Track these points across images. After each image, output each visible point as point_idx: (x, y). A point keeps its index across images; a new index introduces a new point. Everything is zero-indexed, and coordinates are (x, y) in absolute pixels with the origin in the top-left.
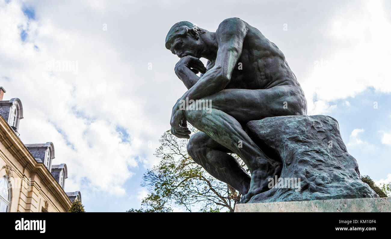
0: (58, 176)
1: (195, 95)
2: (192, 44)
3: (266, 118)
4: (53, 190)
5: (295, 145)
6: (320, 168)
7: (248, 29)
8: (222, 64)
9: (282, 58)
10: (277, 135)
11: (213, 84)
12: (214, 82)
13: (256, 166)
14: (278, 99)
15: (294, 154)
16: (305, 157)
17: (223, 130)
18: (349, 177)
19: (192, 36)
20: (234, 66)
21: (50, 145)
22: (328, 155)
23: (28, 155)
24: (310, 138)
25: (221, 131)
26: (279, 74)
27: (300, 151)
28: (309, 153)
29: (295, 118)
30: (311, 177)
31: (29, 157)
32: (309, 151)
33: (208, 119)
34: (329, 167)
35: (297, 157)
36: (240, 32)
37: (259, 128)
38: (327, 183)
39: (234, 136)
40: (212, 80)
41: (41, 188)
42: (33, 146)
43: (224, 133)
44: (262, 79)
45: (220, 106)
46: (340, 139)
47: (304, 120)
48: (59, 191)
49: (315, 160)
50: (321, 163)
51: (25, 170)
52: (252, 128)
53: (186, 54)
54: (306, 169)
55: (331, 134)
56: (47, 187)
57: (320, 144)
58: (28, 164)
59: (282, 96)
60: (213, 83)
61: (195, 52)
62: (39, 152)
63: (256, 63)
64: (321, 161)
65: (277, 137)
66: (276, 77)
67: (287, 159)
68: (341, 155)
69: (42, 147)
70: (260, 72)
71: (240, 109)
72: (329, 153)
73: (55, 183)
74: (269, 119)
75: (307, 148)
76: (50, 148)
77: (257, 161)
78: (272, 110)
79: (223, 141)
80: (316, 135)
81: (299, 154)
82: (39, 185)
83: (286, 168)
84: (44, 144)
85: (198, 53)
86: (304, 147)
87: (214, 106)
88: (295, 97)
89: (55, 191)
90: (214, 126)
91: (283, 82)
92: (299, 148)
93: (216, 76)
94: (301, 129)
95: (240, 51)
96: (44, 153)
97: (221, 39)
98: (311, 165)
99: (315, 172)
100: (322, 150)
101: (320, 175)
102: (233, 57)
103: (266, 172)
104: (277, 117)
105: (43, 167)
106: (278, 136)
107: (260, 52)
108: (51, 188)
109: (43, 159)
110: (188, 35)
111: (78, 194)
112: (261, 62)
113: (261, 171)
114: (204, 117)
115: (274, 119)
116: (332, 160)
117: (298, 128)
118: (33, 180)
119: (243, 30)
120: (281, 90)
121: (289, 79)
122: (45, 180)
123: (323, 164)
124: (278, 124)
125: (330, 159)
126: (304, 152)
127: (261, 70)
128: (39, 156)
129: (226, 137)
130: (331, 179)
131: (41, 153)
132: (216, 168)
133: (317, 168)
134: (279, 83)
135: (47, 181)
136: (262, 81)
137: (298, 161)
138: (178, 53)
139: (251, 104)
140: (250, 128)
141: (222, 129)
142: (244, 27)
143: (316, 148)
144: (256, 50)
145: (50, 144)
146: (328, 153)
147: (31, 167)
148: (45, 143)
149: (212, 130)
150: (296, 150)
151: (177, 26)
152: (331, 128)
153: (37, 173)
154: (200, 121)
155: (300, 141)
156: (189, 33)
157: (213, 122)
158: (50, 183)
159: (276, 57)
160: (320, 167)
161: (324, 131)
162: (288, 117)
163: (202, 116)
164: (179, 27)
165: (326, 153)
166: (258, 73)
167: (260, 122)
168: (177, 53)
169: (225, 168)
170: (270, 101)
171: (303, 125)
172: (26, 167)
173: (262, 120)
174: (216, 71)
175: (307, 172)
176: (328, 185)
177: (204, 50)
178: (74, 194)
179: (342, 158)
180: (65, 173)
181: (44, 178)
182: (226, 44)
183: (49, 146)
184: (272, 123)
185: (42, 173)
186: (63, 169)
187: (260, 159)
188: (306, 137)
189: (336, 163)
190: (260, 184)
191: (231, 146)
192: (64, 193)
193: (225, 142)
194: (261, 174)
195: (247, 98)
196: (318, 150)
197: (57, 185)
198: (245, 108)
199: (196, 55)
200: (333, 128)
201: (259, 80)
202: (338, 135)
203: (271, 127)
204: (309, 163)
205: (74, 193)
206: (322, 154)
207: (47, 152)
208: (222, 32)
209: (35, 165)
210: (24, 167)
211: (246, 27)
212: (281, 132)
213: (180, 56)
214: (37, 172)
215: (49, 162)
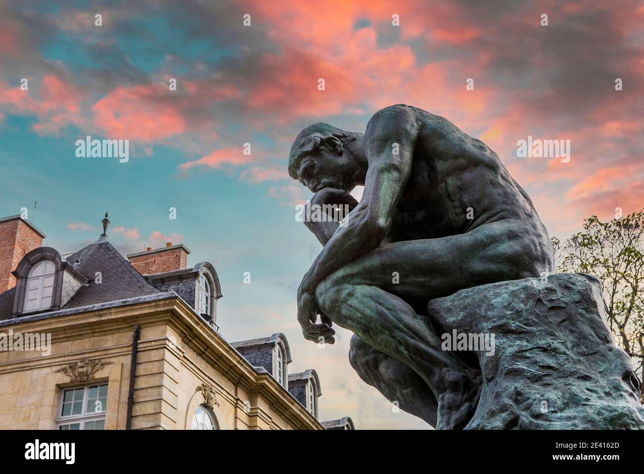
0: (302, 393)
1: (327, 264)
2: (331, 166)
3: (459, 292)
4: (295, 419)
5: (502, 341)
6: (545, 382)
7: (420, 123)
8: (368, 201)
9: (493, 167)
10: (475, 323)
11: (355, 240)
12: (356, 236)
13: (442, 387)
14: (481, 252)
15: (499, 358)
16: (518, 363)
17: (377, 325)
18: (603, 395)
19: (330, 149)
20: (394, 199)
21: (280, 339)
22: (568, 353)
23: (239, 362)
24: (533, 324)
25: (375, 326)
26: (487, 201)
27: (510, 351)
28: (528, 354)
29: (507, 286)
30: (525, 401)
31: (241, 365)
32: (526, 351)
33: (351, 306)
34: (567, 377)
35: (503, 365)
36: (402, 132)
37: (446, 312)
38: (552, 412)
39: (398, 334)
40: (352, 232)
41: (271, 419)
42: (250, 344)
43: (379, 330)
44: (456, 214)
45: (372, 279)
46: (597, 317)
47: (523, 288)
48: (307, 421)
49: (538, 368)
50: (550, 371)
51: (239, 390)
52: (434, 313)
53: (323, 186)
54: (516, 388)
55: (577, 309)
56: (283, 416)
57: (552, 334)
58: (242, 379)
59: (490, 244)
60: (354, 237)
61: (338, 181)
62: (261, 355)
63: (443, 185)
64: (550, 367)
65: (474, 327)
66: (482, 207)
67: (487, 370)
68: (596, 350)
69: (265, 343)
70: (452, 201)
71: (412, 279)
72: (569, 348)
73: (297, 408)
74: (463, 292)
75: (525, 343)
76: (279, 344)
77: (444, 377)
78: (471, 274)
79: (380, 344)
80: (545, 317)
81: (508, 358)
82: (268, 414)
83: (487, 386)
84: (268, 339)
85: (344, 180)
86: (518, 342)
87: (362, 279)
88: (517, 241)
89: (299, 423)
90: (361, 317)
91: (496, 214)
92: (510, 346)
93: (358, 224)
94: (515, 307)
95: (406, 169)
96: (271, 355)
97: (370, 151)
98: (529, 378)
99: (533, 392)
100: (556, 344)
101: (542, 396)
102: (391, 182)
103: (461, 396)
104: (476, 288)
105: (269, 381)
106: (475, 325)
107: (448, 162)
108: (291, 418)
109: (269, 368)
110: (323, 150)
111: (347, 423)
112: (452, 182)
113: (451, 395)
114: (345, 303)
115: (471, 292)
116: (575, 362)
117: (508, 306)
118: (256, 407)
119: (408, 127)
120: (487, 233)
121: (509, 207)
122: (277, 403)
123: (555, 374)
124: (475, 301)
125: (569, 362)
126: (517, 352)
127: (453, 197)
128: (262, 360)
129: (384, 336)
130: (564, 403)
131: (265, 355)
132: (398, 391)
133: (541, 383)
134: (488, 218)
135: (282, 405)
136: (457, 218)
137: (504, 371)
138: (310, 185)
139: (432, 268)
140: (431, 313)
141: (375, 323)
142: (412, 119)
143: (542, 343)
144: (440, 161)
145: (279, 337)
146: (566, 350)
147: (247, 383)
148: (270, 335)
149: (359, 326)
150: (503, 351)
151: (302, 137)
152: (577, 297)
153: (261, 393)
154: (339, 312)
155: (513, 332)
156: (325, 145)
157: (359, 312)
158: (287, 408)
159: (479, 168)
160: (547, 380)
161: (563, 305)
162: (495, 286)
163: (340, 301)
164: (306, 136)
165: (563, 349)
166: (449, 203)
167: (446, 302)
168: (308, 185)
169: (411, 391)
170: (468, 258)
171: (519, 298)
172: (240, 385)
173: (452, 296)
174: (358, 216)
175: (518, 394)
176: (554, 415)
177: (357, 173)
178: (339, 424)
179: (597, 356)
180: (316, 386)
181: (275, 402)
182: (378, 158)
183: (278, 340)
184: (468, 301)
185: (269, 392)
186: (311, 379)
187: (448, 371)
188: (524, 322)
189: (582, 369)
190: (451, 420)
191: (395, 352)
192: (317, 424)
193: (383, 347)
194: (451, 401)
195: (422, 257)
196: (545, 346)
197: (300, 411)
198: (420, 277)
199: (341, 184)
200: (583, 298)
201: (451, 216)
202: (593, 309)
203: (465, 307)
204: (523, 374)
205: (339, 421)
206: (554, 353)
207: (276, 352)
208: (370, 137)
209: (254, 378)
210: (236, 385)
211: (417, 120)
212: (480, 316)
213: (314, 190)
214: (260, 390)
215: (282, 370)
